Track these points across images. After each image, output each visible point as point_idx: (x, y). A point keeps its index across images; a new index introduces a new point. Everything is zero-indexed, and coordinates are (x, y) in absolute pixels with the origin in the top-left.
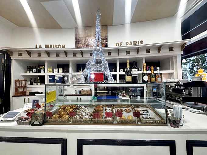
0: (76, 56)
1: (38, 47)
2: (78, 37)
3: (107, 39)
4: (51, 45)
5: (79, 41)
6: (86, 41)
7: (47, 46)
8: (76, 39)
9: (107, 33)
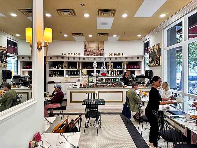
0: (85, 59)
1: (64, 54)
2: (86, 47)
3: (104, 50)
4: (71, 54)
5: (87, 50)
6: (91, 50)
7: (69, 54)
8: (85, 48)
9: (104, 46)
